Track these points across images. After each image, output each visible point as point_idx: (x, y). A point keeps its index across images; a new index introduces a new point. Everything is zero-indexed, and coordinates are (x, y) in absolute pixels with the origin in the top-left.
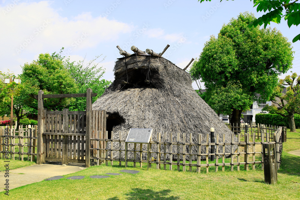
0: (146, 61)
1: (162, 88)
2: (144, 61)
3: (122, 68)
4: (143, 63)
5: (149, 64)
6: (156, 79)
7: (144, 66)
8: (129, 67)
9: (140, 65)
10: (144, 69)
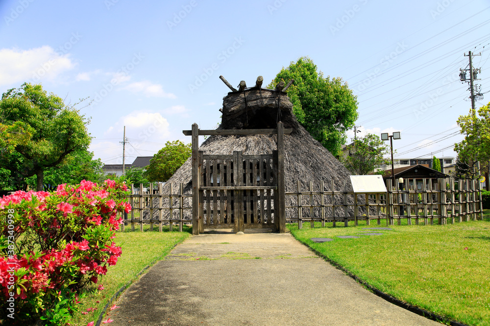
0: (274, 97)
1: (296, 133)
2: (272, 98)
3: (239, 105)
4: (270, 100)
5: (279, 101)
6: (287, 122)
7: (272, 104)
8: (250, 104)
9: (265, 102)
10: (272, 108)
